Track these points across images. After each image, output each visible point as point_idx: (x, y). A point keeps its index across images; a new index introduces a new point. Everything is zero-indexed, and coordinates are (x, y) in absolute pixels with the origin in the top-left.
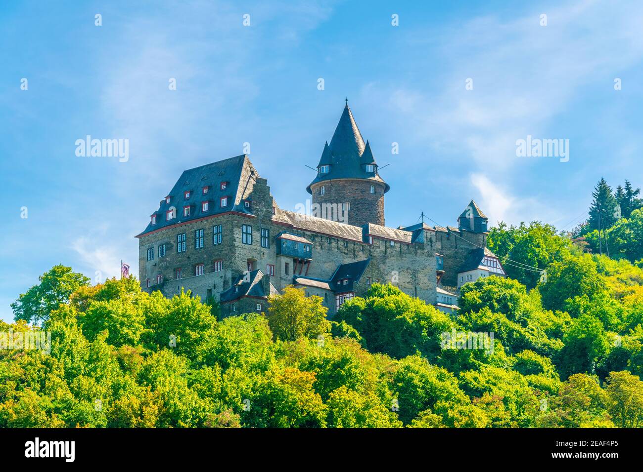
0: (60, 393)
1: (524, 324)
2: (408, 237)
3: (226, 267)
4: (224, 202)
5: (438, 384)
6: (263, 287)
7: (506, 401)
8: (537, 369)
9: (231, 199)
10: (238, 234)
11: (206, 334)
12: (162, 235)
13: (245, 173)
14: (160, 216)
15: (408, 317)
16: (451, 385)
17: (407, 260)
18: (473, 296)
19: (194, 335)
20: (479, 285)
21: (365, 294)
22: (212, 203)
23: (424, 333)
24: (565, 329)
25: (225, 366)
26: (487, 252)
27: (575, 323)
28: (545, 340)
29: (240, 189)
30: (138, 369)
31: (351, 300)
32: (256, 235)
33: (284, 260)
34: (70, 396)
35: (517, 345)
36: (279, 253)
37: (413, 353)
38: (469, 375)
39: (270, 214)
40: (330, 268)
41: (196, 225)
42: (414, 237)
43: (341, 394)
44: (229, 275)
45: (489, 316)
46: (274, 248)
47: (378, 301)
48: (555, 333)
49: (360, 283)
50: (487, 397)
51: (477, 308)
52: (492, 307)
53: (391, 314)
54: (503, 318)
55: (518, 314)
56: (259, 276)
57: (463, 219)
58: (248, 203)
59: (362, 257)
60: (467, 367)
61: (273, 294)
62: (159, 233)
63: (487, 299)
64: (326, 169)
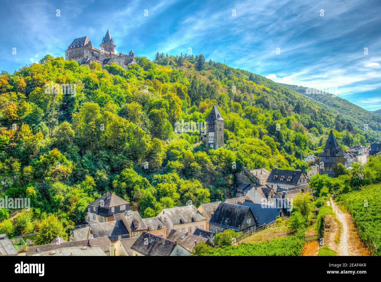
0: (46, 75)
1: (140, 72)
2: (119, 55)
3: (82, 57)
4: (82, 45)
5: (122, 80)
6: (89, 61)
7: (134, 84)
8: (141, 80)
9: (84, 44)
10: (85, 51)
11: (77, 68)
12: (70, 51)
13: (87, 39)
14: (69, 47)
15: (117, 69)
16: (124, 80)
17: (118, 59)
18: (130, 67)
19: (74, 68)
20: (132, 65)
21: (109, 64)
22: (80, 45)
23: (120, 72)
24: (147, 74)
25: (80, 73)
26: (134, 59)
27: (149, 73)
28: (143, 75)
29: (86, 42)
30: (63, 73)
31: (107, 65)
32: (88, 52)
33: (94, 57)
34: (48, 76)
35: (138, 76)
36: (93, 55)
37: (117, 74)
38: (128, 79)
39: (91, 48)
40: (103, 59)
41: (77, 49)
42: (120, 55)
43: (102, 79)
44: (83, 59)
45: (133, 70)
46: (92, 54)
47: (111, 65)
48: (146, 75)
49: (109, 62)
50: (131, 83)
51: (131, 69)
52: (134, 69)
53: (114, 68)
54: (136, 71)
55: (138, 71)
56: (88, 59)
57: (130, 53)
58: (87, 45)
59: (109, 58)
60: (128, 78)
61: (91, 62)
62: (69, 51)
63: (133, 67)
64: (103, 42)
